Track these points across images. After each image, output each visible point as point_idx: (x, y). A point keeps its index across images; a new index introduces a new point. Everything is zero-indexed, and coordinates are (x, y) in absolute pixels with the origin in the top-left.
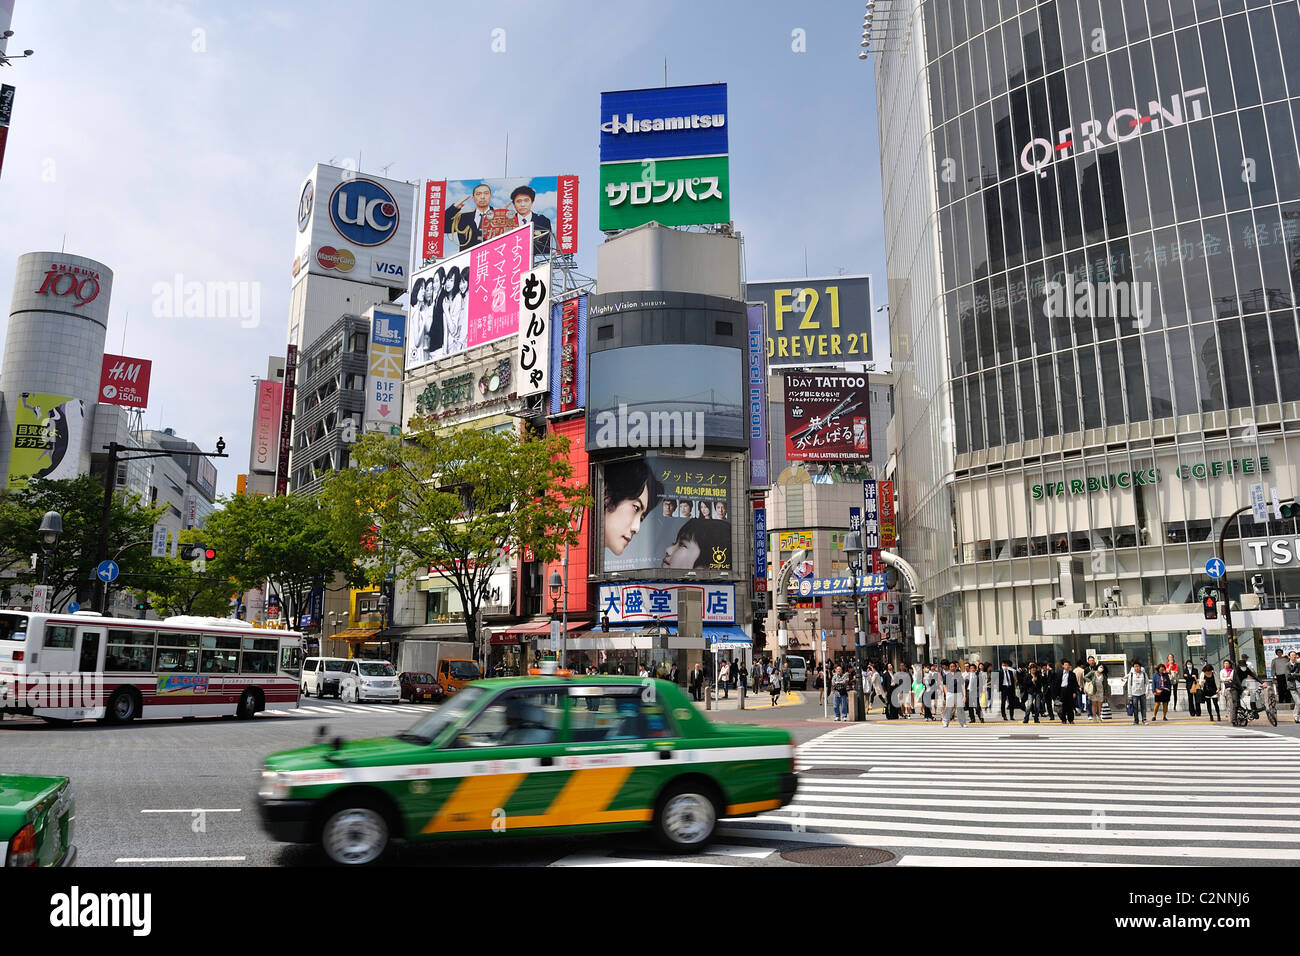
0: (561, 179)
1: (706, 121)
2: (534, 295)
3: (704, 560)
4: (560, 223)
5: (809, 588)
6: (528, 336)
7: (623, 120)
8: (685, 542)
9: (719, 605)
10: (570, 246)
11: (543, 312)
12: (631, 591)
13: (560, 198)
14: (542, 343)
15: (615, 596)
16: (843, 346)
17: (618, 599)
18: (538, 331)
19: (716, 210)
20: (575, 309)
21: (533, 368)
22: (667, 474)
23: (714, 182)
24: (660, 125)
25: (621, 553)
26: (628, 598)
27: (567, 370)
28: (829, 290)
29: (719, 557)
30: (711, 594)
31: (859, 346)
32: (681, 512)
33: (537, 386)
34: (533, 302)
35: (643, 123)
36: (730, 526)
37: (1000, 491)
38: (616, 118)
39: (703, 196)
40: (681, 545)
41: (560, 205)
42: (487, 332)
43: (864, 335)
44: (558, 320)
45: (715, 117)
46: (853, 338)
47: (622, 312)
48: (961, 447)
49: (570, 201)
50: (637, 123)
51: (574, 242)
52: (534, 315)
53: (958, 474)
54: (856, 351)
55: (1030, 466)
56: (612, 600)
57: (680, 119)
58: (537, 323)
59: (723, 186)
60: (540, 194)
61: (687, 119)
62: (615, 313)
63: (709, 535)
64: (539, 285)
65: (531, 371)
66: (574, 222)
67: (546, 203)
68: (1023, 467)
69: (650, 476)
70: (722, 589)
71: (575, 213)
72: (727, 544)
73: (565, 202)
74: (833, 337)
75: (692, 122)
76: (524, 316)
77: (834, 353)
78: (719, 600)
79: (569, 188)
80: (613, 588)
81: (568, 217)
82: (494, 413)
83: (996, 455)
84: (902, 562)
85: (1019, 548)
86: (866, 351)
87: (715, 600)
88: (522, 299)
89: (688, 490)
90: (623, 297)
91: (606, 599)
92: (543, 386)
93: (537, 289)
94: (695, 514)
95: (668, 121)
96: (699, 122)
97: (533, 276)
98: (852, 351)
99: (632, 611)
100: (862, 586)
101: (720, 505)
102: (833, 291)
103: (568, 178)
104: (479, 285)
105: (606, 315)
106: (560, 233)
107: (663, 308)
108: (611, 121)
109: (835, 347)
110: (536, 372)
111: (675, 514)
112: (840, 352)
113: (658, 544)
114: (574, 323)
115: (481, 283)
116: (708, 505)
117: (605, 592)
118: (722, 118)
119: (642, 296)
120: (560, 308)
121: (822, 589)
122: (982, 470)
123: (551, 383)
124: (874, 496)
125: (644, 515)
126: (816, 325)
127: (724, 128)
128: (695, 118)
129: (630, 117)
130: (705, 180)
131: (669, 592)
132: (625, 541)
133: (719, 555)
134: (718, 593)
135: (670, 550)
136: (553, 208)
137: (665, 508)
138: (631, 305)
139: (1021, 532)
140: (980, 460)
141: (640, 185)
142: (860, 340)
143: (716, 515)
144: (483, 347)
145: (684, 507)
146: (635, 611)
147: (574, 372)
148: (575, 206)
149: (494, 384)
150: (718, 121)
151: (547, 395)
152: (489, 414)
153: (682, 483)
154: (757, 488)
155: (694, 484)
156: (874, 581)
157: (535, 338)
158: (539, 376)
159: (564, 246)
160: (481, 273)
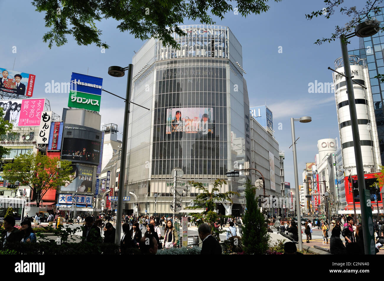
0: (30, 75)
1: (97, 87)
2: (46, 118)
3: (86, 190)
4: (28, 87)
5: (111, 198)
6: (43, 128)
7: (77, 81)
8: (83, 186)
9: (89, 200)
10: (30, 94)
11: (49, 123)
12: (69, 196)
13: (29, 80)
14: (47, 131)
15: (64, 197)
17: (65, 198)
18: (46, 128)
19: (97, 108)
20: (59, 125)
21: (44, 137)
22: (81, 169)
23: (97, 102)
24: (86, 84)
25: (66, 187)
26: (68, 198)
27: (55, 140)
29: (89, 190)
30: (87, 198)
32: (82, 179)
33: (44, 142)
34: (45, 120)
35: (82, 83)
36: (92, 182)
37: (160, 183)
38: (75, 80)
39: (94, 104)
40: (82, 186)
41: (29, 82)
42: (26, 123)
44: (53, 127)
45: (99, 86)
47: (74, 129)
48: (153, 173)
49: (32, 82)
50: (81, 83)
51: (32, 94)
52: (46, 124)
53: (152, 179)
55: (167, 179)
56: (63, 198)
57: (91, 84)
58: (46, 126)
59: (99, 103)
60: (24, 78)
61: (93, 85)
62: (72, 129)
63: (88, 184)
64: (48, 116)
65: (43, 137)
66: (33, 88)
67: (25, 81)
68: (166, 179)
69: (77, 170)
70: (89, 197)
71: (33, 86)
72: (91, 187)
73: (31, 82)
75: (94, 86)
76: (42, 123)
78: (89, 199)
79: (32, 78)
80: (64, 195)
81: (31, 86)
82: (26, 145)
83: (160, 176)
84: (134, 194)
85: (163, 195)
87: (88, 199)
88: (42, 118)
89: (85, 174)
90: (75, 126)
91: (61, 198)
92: (47, 142)
93: (47, 117)
94: (85, 179)
95: (88, 84)
96: (96, 86)
97: (46, 113)
99: (69, 201)
100: (124, 199)
101: (91, 177)
103: (33, 75)
104: (24, 110)
105: (70, 129)
106: (28, 90)
107: (85, 130)
108: (74, 80)
110: (45, 138)
111: (81, 179)
113: (77, 186)
114: (58, 129)
115: (26, 109)
116: (88, 178)
117: (61, 196)
118: (101, 86)
119: (80, 126)
120: (54, 123)
121: (114, 199)
122: (157, 179)
123: (49, 142)
124: (110, 175)
125: (74, 178)
127: (101, 89)
128: (95, 85)
129: (79, 81)
130: (95, 101)
131: (79, 197)
132: (68, 184)
133: (89, 189)
134: (89, 198)
135: (79, 187)
136: (27, 83)
137: (80, 177)
138: (77, 128)
139: (164, 192)
140: (157, 177)
141: (80, 98)
143: (90, 180)
144: (24, 127)
145: (83, 177)
146: (70, 201)
147: (57, 140)
148: (33, 83)
149: (28, 138)
151: (47, 145)
152: (24, 145)
153: (84, 172)
154: (98, 174)
155: (86, 172)
156: (127, 198)
157: (45, 129)
158: (45, 139)
159: (29, 94)
160: (26, 106)
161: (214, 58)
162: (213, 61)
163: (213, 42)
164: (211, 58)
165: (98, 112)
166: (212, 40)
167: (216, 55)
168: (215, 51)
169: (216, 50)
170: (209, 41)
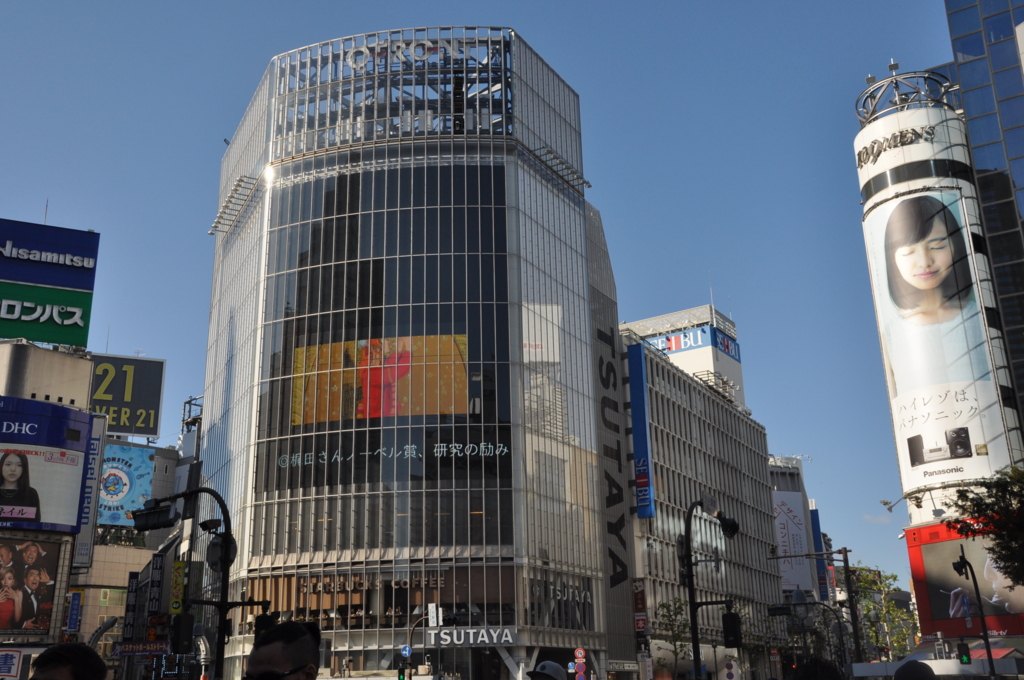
1: (78, 261)
7: (3, 245)
16: (133, 418)
19: (78, 334)
23: (78, 312)
24: (36, 256)
28: (125, 368)
31: (147, 420)
35: (21, 251)
39: (66, 322)
43: (152, 412)
45: (86, 260)
46: (141, 413)
50: (15, 250)
54: (143, 425)
57: (56, 255)
59: (86, 316)
61: (62, 256)
74: (124, 410)
75: (67, 259)
77: (122, 424)
86: (151, 425)
95: (44, 254)
96: (72, 260)
98: (139, 424)
102: (130, 370)
109: (124, 419)
112: (127, 424)
118: (91, 261)
126: (109, 397)
127: (93, 270)
128: (69, 257)
129: (9, 244)
130: (70, 309)
141: (12, 302)
142: (148, 415)
150: (88, 263)
161: (462, 139)
162: (458, 149)
163: (458, 84)
164: (453, 139)
165: (83, 348)
166: (456, 78)
167: (468, 125)
168: (467, 114)
169: (471, 111)
170: (445, 82)
